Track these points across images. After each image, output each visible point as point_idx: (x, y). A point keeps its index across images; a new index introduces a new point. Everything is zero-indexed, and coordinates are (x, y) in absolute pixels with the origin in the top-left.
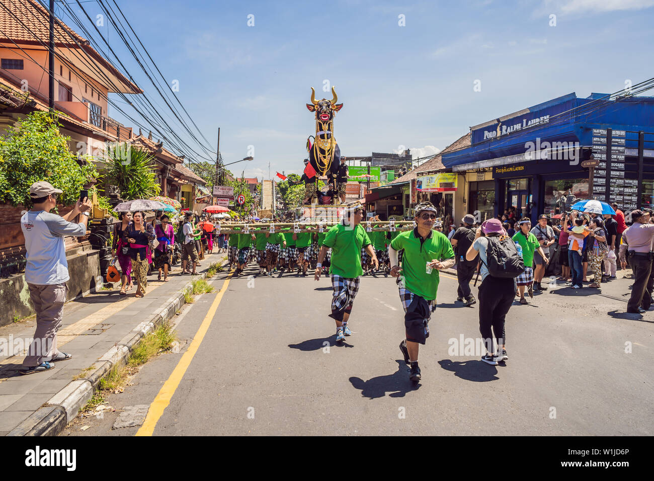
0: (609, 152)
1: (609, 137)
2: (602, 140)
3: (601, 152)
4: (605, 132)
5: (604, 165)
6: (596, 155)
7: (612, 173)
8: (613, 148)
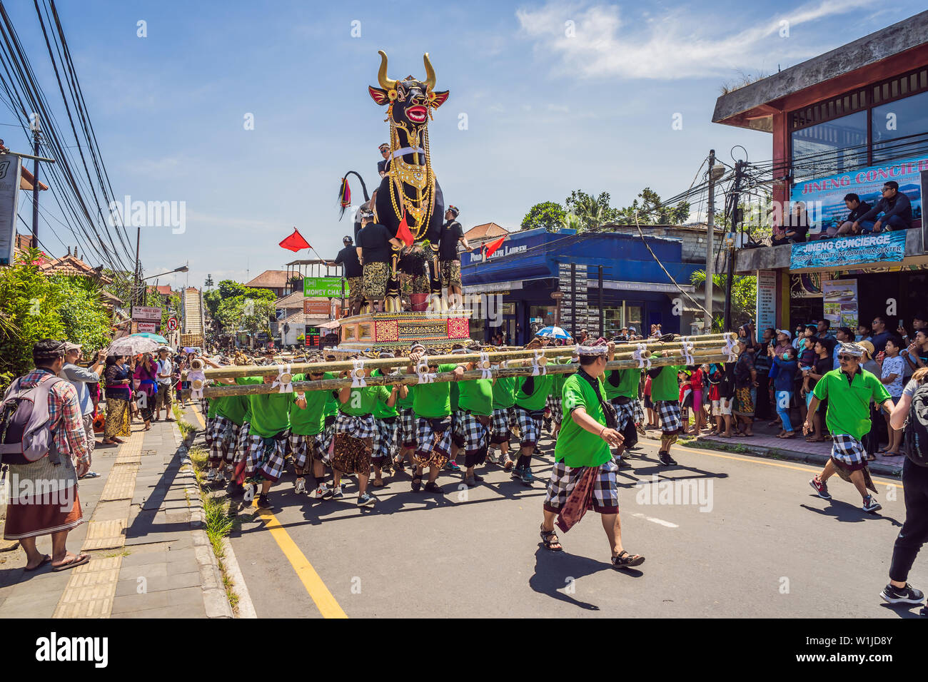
0: (573, 285)
1: (573, 270)
2: (567, 273)
3: (567, 285)
4: (569, 266)
5: (569, 296)
6: (562, 287)
7: (577, 303)
8: (577, 281)
